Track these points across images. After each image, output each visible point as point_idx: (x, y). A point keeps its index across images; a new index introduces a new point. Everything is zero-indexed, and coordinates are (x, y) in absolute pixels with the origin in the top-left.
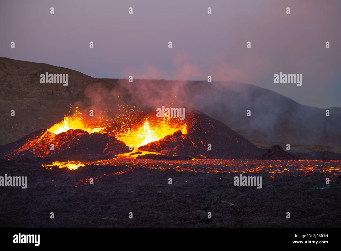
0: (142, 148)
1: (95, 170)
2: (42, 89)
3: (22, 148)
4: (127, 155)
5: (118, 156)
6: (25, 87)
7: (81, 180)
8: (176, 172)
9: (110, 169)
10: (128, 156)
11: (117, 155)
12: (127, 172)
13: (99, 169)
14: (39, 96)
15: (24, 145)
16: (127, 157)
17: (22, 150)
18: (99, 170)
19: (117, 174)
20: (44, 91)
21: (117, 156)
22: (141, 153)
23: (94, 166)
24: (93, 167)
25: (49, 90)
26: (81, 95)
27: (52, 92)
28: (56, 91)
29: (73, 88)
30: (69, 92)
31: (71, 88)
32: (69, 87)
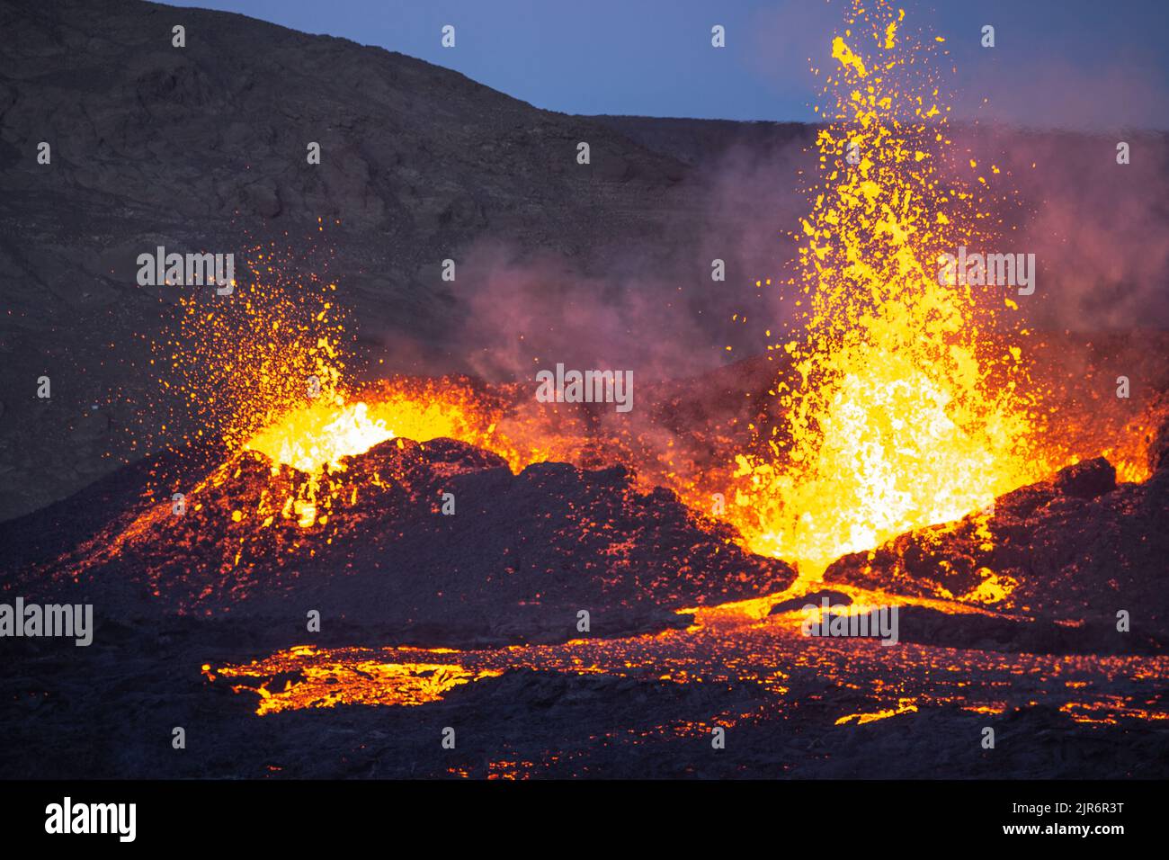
0: (847, 569)
1: (548, 704)
2: (215, 180)
3: (75, 559)
4: (755, 608)
5: (692, 616)
6: (103, 163)
7: (456, 767)
8: (1072, 733)
9: (642, 699)
10: (758, 617)
11: (688, 611)
12: (751, 720)
13: (571, 697)
14: (191, 223)
15: (92, 537)
16: (751, 622)
17: (76, 568)
18: (574, 703)
19: (688, 734)
20: (223, 188)
21: (690, 620)
22: (845, 600)
23: (544, 680)
24: (533, 683)
25: (255, 182)
26: (460, 220)
27: (275, 197)
28: (304, 190)
29: (409, 173)
30: (383, 203)
31: (399, 173)
32: (389, 169)
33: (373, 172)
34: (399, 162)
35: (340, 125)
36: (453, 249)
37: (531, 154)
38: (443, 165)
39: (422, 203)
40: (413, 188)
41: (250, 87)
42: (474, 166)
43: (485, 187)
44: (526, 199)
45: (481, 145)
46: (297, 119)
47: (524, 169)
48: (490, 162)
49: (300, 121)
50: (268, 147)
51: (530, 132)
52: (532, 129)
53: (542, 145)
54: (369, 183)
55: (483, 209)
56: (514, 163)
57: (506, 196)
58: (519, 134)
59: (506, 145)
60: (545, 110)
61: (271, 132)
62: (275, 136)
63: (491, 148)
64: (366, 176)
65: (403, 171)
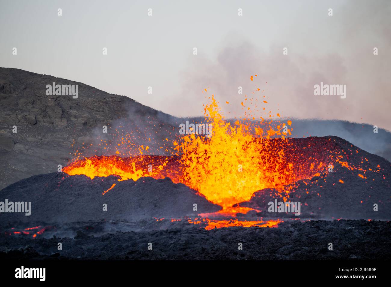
25: (28, 115)
26: (89, 124)
27: (35, 119)
28: (43, 117)
29: (74, 112)
30: (66, 120)
31: (71, 112)
32: (68, 111)
33: (63, 112)
34: (71, 108)
35: (53, 99)
36: (87, 133)
37: (108, 106)
38: (83, 109)
39: (78, 120)
40: (75, 116)
41: (25, 89)
42: (92, 109)
43: (96, 115)
44: (108, 118)
45: (94, 103)
46: (40, 97)
47: (107, 110)
48: (97, 108)
49: (41, 97)
50: (32, 105)
51: (108, 100)
52: (108, 99)
53: (112, 103)
54: (62, 114)
55: (96, 121)
56: (104, 108)
57: (102, 118)
58: (105, 100)
59: (101, 103)
60: (111, 94)
61: (33, 101)
62: (34, 102)
63: (97, 104)
64: (61, 113)
65: (71, 111)
